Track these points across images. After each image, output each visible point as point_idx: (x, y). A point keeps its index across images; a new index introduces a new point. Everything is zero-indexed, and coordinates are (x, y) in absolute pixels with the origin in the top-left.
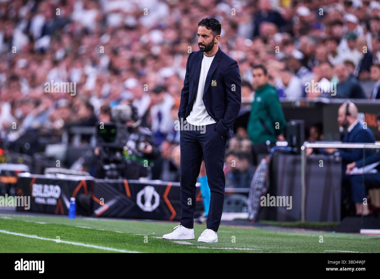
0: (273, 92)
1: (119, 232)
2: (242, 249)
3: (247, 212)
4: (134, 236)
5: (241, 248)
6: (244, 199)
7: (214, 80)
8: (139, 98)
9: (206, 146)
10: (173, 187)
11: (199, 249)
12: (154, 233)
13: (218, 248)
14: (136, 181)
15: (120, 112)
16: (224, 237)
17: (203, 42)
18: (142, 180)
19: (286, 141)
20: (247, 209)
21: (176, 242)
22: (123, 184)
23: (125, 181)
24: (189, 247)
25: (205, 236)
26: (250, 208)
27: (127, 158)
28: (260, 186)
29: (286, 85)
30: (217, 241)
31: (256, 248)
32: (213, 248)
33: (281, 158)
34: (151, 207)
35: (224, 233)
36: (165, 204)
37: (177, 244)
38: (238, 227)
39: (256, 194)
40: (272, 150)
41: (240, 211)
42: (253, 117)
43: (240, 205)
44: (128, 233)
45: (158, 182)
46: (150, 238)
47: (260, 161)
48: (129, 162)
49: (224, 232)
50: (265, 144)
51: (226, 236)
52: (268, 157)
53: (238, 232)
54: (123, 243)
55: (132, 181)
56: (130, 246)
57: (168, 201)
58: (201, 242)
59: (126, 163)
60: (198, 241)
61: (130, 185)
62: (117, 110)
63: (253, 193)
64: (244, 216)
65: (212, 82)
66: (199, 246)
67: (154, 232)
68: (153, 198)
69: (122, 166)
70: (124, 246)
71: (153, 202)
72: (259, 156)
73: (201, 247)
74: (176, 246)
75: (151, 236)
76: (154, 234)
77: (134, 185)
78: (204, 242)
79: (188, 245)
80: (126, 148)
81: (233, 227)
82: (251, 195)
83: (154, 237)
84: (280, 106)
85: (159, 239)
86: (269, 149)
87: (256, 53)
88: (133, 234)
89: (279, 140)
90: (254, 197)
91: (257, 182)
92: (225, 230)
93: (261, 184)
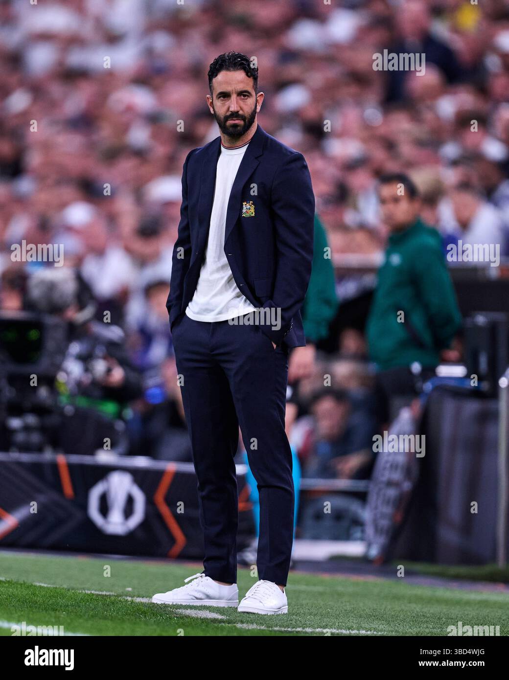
0: (431, 241)
1: (43, 585)
2: (348, 632)
3: (362, 539)
4: (81, 596)
5: (345, 629)
6: (354, 507)
7: (247, 201)
8: (99, 252)
9: (236, 373)
10: (179, 476)
11: (240, 630)
12: (130, 589)
13: (289, 629)
14: (87, 459)
15: (51, 286)
16: (304, 602)
17: (241, 109)
18: (105, 457)
19: (462, 365)
20: (363, 531)
21: (184, 611)
22: (55, 466)
23: (62, 459)
24: (216, 625)
25: (256, 597)
26: (370, 531)
27: (64, 400)
28: (397, 476)
29: (465, 225)
30: (286, 611)
31: (381, 631)
32: (276, 629)
33: (449, 407)
34: (123, 524)
35: (304, 592)
36: (160, 517)
37: (188, 617)
38: (340, 578)
39: (384, 495)
40: (428, 386)
41: (345, 536)
42: (381, 302)
43: (345, 523)
44: (65, 586)
45: (141, 462)
46: (120, 601)
47: (397, 415)
48: (69, 410)
49: (303, 587)
50: (409, 372)
51: (310, 600)
52: (418, 405)
53: (340, 589)
54: (53, 613)
55: (75, 459)
56: (69, 621)
57: (165, 510)
58: (248, 613)
59: (62, 414)
60: (240, 610)
61: (71, 467)
62: (43, 282)
63: (378, 494)
64: (354, 549)
65: (244, 206)
66: (242, 622)
67: (130, 587)
68: (130, 501)
69: (53, 420)
70: (53, 620)
71: (128, 510)
72: (396, 402)
73: (245, 626)
74: (185, 621)
75: (121, 596)
76: (129, 591)
77: (82, 467)
78: (254, 614)
79: (215, 621)
80: (61, 377)
81: (326, 577)
82: (373, 498)
83: (129, 599)
84: (446, 279)
85: (142, 604)
86: (419, 384)
87: (390, 145)
88: (77, 589)
89: (446, 362)
90: (380, 502)
91: (388, 465)
92: (307, 585)
93: (399, 470)
